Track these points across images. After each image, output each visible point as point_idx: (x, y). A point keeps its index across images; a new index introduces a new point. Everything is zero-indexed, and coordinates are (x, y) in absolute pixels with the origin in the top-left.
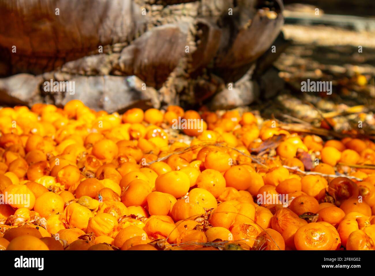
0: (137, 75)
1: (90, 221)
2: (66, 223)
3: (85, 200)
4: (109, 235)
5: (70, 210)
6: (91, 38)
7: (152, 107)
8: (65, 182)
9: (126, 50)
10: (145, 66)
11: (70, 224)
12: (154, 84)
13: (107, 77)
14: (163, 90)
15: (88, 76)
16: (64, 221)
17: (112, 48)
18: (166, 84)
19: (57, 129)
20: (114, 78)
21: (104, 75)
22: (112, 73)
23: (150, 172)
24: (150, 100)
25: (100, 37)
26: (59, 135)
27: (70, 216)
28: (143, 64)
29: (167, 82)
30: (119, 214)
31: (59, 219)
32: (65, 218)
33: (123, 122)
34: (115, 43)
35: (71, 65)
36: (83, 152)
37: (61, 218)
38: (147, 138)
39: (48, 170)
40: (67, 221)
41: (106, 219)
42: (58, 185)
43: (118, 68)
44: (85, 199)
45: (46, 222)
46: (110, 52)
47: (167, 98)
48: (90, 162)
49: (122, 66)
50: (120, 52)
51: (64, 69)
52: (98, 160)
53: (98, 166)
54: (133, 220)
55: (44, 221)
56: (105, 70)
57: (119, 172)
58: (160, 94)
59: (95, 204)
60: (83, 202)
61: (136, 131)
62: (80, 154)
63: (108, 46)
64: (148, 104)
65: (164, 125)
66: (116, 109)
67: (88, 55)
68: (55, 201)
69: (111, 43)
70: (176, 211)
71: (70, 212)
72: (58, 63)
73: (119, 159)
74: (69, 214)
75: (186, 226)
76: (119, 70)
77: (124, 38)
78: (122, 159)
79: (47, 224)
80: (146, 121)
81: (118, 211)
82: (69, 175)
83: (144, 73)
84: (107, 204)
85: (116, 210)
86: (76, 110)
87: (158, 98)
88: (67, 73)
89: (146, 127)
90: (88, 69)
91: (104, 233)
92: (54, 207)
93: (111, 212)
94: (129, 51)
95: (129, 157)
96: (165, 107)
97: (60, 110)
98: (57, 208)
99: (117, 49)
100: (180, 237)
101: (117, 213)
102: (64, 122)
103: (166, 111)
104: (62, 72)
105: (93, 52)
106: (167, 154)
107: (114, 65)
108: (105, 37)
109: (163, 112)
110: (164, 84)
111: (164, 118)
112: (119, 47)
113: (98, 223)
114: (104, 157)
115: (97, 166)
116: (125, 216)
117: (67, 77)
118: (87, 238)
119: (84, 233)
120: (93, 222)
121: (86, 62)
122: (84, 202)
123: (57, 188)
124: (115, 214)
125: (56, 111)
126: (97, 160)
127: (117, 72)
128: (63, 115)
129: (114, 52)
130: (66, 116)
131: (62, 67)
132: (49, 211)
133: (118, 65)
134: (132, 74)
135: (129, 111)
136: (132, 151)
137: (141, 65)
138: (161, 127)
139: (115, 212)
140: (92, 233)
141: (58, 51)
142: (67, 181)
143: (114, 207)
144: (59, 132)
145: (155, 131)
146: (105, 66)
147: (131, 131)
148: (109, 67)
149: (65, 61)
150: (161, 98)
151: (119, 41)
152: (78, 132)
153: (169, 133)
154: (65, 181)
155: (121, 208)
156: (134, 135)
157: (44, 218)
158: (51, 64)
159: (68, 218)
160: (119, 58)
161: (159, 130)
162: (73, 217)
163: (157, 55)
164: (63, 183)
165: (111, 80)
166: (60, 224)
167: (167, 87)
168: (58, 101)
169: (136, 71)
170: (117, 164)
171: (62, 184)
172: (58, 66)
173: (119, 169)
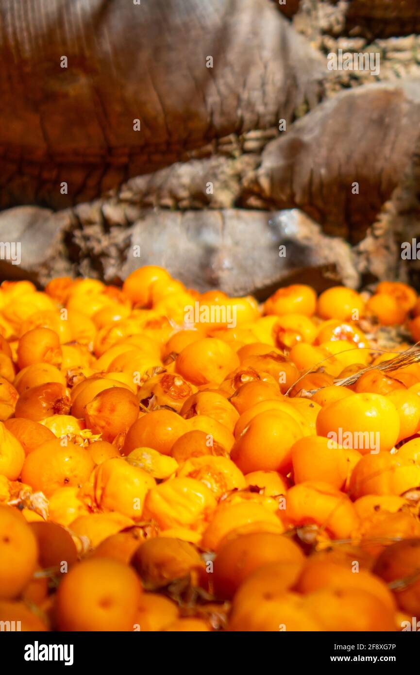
0: (300, 207)
1: (148, 498)
2: (94, 504)
3: (143, 457)
4: (193, 527)
5: (102, 475)
6: (189, 116)
7: (339, 284)
8: (103, 428)
9: (272, 146)
10: (322, 185)
11: (103, 507)
12: (344, 230)
13: (230, 212)
14: (367, 244)
15: (184, 210)
16: (89, 502)
17: (241, 142)
18: (373, 229)
19: (100, 328)
20: (244, 214)
21: (221, 208)
22: (240, 203)
23: (311, 406)
24: (333, 267)
25: (212, 114)
26: (104, 340)
27: (103, 489)
28: (316, 181)
29: (376, 225)
30: (221, 487)
31: (78, 496)
32: (92, 493)
33: (265, 314)
34: (249, 131)
35: (140, 182)
36: (155, 368)
37: (82, 494)
38: (317, 343)
39: (66, 405)
40: (96, 500)
41: (185, 490)
42: (87, 433)
43: (256, 189)
44: (142, 454)
45: (45, 503)
46: (237, 153)
47: (379, 266)
48: (168, 387)
49: (265, 183)
50: (260, 151)
51: (126, 194)
52: (188, 383)
53: (188, 395)
54: (254, 495)
55: (40, 500)
56: (225, 197)
57: (233, 404)
58: (359, 253)
59: (167, 465)
60: (138, 462)
61: (292, 331)
62: (147, 373)
63: (232, 137)
64: (329, 275)
65: (366, 324)
66: (251, 288)
67: (183, 159)
68: (71, 457)
69: (239, 130)
70: (358, 479)
71: (102, 480)
72: (110, 179)
73: (238, 378)
74: (100, 484)
75: (377, 508)
76: (259, 195)
77: (269, 118)
78: (245, 379)
79: (49, 507)
80: (319, 315)
81: (220, 478)
82: (113, 410)
83: (320, 203)
84: (193, 464)
85: (215, 476)
86: (151, 288)
87: (355, 265)
88: (131, 203)
89: (317, 324)
90: (183, 193)
91: (179, 523)
92: (68, 474)
93: (203, 481)
94: (281, 148)
95: (262, 374)
96: (372, 287)
97: (113, 290)
98: (75, 476)
99: (251, 145)
100: (359, 529)
101: (216, 482)
102: (120, 313)
103: (373, 294)
104: (120, 201)
105: (194, 153)
106: (357, 371)
107: (245, 183)
108: (223, 113)
109: (365, 296)
110: (369, 231)
111: (367, 307)
112: (257, 139)
113: (167, 500)
114: (204, 378)
115: (185, 396)
116: (236, 489)
117: (132, 212)
118: (139, 534)
119: (131, 523)
120: (156, 497)
121: (179, 177)
122: (140, 460)
123: (84, 440)
124: (211, 484)
125: (104, 293)
126: (184, 383)
127: (253, 201)
128: (121, 302)
129: (245, 152)
130: (128, 305)
131: (119, 190)
132: (58, 482)
133: (256, 181)
134: (291, 204)
135: (281, 291)
136: (273, 365)
137: (311, 182)
138: (358, 325)
139: (213, 481)
140: (150, 521)
141: (110, 150)
142: (108, 424)
143: (209, 468)
144: (103, 333)
145: (338, 330)
146: (225, 186)
147: (280, 331)
148: (235, 187)
149: (126, 174)
150: (362, 265)
151: (257, 126)
152: (150, 333)
153: (375, 340)
154: (103, 423)
155: (225, 471)
156: (287, 341)
157: (41, 494)
158: (92, 182)
159: (99, 493)
160: (258, 165)
161: (348, 328)
162: (109, 490)
163: (349, 158)
164: (98, 428)
165: (239, 218)
166: (80, 508)
167: (376, 237)
168: (111, 271)
169: (298, 199)
170: (232, 390)
171: (95, 432)
172: (109, 189)
173: (234, 399)
